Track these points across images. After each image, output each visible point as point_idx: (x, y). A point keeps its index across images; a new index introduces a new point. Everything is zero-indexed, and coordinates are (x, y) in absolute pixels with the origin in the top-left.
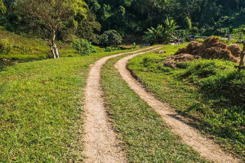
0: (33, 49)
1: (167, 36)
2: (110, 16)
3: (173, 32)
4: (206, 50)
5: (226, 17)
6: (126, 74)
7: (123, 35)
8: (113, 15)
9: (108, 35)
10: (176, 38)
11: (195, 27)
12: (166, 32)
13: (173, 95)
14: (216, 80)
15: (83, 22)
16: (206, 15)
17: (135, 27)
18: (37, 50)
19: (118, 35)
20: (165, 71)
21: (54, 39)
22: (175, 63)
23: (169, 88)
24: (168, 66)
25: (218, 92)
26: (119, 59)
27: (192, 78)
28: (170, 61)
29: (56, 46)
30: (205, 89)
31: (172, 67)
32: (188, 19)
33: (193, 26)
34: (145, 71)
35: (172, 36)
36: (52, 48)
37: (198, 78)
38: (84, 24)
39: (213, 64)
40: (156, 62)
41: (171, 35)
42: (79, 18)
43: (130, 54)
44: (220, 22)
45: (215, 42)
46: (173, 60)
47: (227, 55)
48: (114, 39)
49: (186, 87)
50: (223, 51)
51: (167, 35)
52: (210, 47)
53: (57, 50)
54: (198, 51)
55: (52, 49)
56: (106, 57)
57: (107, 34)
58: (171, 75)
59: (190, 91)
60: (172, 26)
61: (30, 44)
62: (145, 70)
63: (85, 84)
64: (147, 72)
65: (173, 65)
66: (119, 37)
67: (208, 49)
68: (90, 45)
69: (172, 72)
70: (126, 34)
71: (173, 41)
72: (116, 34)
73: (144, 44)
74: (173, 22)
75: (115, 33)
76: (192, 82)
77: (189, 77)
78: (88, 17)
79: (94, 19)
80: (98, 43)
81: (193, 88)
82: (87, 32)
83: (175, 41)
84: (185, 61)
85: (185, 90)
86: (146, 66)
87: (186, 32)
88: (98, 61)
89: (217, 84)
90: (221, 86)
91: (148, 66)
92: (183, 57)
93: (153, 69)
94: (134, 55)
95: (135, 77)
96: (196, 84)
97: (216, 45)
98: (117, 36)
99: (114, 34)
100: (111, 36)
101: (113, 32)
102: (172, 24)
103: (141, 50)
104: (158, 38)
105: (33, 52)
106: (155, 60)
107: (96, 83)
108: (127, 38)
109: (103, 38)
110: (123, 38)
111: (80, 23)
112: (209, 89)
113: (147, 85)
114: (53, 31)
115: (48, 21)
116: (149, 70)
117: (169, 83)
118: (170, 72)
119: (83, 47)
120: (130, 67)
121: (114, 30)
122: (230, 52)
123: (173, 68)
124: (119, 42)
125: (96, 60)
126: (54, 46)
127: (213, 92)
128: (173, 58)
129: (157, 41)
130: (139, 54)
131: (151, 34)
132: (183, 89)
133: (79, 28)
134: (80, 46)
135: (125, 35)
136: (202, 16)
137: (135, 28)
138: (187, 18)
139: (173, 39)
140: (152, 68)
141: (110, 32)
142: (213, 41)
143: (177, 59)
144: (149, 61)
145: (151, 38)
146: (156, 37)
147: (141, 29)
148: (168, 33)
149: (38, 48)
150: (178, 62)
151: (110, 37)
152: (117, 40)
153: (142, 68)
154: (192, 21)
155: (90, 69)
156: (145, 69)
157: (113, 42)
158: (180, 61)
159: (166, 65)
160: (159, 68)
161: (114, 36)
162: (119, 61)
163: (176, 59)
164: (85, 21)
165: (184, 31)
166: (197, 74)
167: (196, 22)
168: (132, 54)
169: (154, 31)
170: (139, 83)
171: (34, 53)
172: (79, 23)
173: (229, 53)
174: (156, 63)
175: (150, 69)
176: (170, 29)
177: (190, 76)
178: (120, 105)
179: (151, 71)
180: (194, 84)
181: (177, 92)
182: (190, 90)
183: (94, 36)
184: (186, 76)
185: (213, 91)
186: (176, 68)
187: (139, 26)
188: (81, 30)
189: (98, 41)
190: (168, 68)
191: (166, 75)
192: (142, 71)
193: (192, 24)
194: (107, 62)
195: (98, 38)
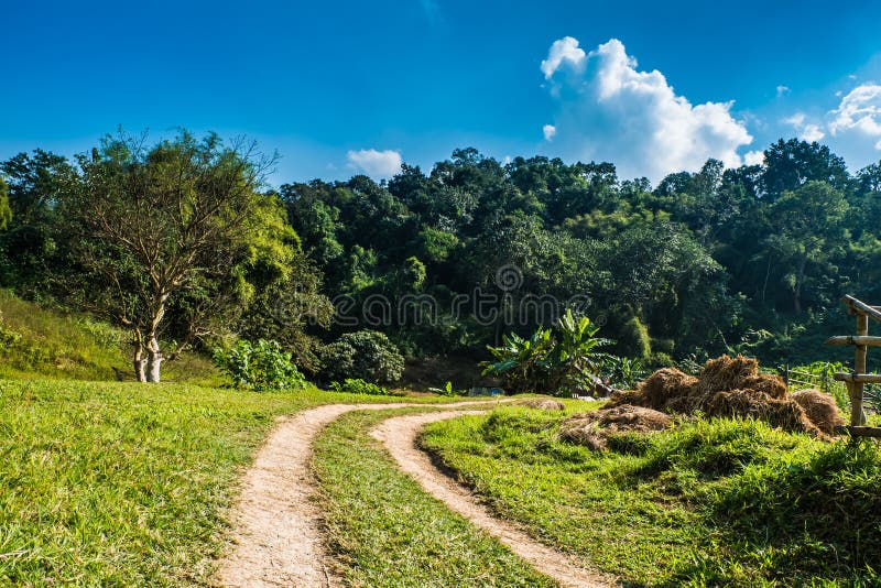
0: (67, 355)
1: (566, 371)
2: (371, 283)
3: (590, 358)
4: (715, 398)
5: (765, 332)
6: (415, 461)
7: (410, 352)
8: (380, 284)
9: (354, 346)
10: (599, 381)
11: (664, 355)
12: (565, 356)
13: (604, 533)
14: (770, 479)
15: (272, 290)
16: (696, 318)
17: (454, 331)
18: (81, 361)
19: (392, 351)
20: (566, 459)
21: (156, 322)
22: (603, 436)
23: (585, 511)
24: (577, 444)
25: (788, 519)
26: (389, 417)
27: (674, 479)
28: (584, 426)
29: (157, 348)
30: (731, 512)
31: (591, 447)
32: (638, 323)
33: (655, 348)
34: (486, 456)
35: (586, 371)
36: (139, 355)
37: (699, 478)
38: (277, 296)
39: (750, 433)
40: (533, 430)
41: (582, 368)
42: (263, 274)
43: (430, 411)
44: (745, 346)
45: (746, 374)
46: (597, 423)
47: (793, 420)
48: (375, 364)
49: (654, 508)
50: (778, 405)
51: (566, 367)
52: (728, 390)
53: (157, 364)
54: (684, 401)
55: (138, 359)
56: (341, 405)
57: (351, 342)
58: (590, 473)
59: (670, 521)
60: (586, 337)
61: (58, 336)
62: (487, 452)
63: (249, 460)
64: (498, 457)
65: (596, 441)
66: (395, 357)
67: (722, 396)
68: (287, 363)
69: (593, 462)
70: (421, 353)
71: (588, 389)
72: (384, 348)
73: (484, 389)
74: (588, 326)
75: (382, 343)
76: (677, 492)
77: (662, 477)
78: (294, 278)
79: (313, 287)
80: (315, 370)
81: (683, 512)
82: (282, 326)
83: (595, 393)
84: (639, 429)
85: (652, 518)
86: (492, 440)
87: (631, 368)
88: (309, 413)
89: (777, 493)
90: (794, 500)
91: (499, 439)
92: (632, 415)
93: (518, 451)
94: (445, 415)
95: (449, 472)
96: (694, 501)
97: (749, 384)
98: (387, 353)
99: (377, 346)
100: (364, 351)
101: (376, 338)
102: (586, 330)
103: (471, 403)
104: (536, 373)
105: (60, 367)
106: (529, 420)
107: (293, 466)
108: (424, 368)
109: (337, 355)
110: (408, 363)
111: (262, 292)
112: (748, 511)
113: (498, 496)
114: (160, 295)
115: (151, 258)
116: (505, 452)
117: (582, 496)
118: (587, 464)
119: (260, 367)
120: (432, 442)
121: (378, 333)
122: (801, 409)
123: (598, 449)
124: (393, 378)
125: (300, 407)
126: (150, 346)
127: (765, 523)
128: (597, 419)
129: (532, 385)
130: (464, 412)
131: (511, 355)
132: (642, 513)
133: (256, 308)
134: (246, 362)
135: (416, 353)
136: (685, 320)
137: (457, 334)
138: (636, 319)
139: (588, 385)
140: (514, 445)
141: (362, 335)
142: (737, 372)
143: (612, 421)
144: (503, 422)
145: (511, 370)
146: (529, 370)
147: (473, 339)
148: (569, 360)
149: (85, 355)
150: (615, 432)
151: (362, 355)
152: (385, 369)
153: (478, 445)
154: (650, 333)
155: (277, 427)
156: (489, 448)
157: (369, 372)
158: (623, 429)
159: (567, 439)
160: (543, 448)
161: (376, 351)
162: (387, 422)
163: (606, 422)
164: (282, 287)
165: (627, 362)
166: (693, 465)
167: (665, 338)
168: (440, 411)
169: (521, 347)
170: (462, 490)
171: (64, 371)
172: (259, 290)
173: (800, 414)
174: (532, 432)
175: (510, 450)
176: (577, 345)
177: (665, 473)
178: (387, 527)
179: (514, 456)
180: (684, 500)
181: (619, 522)
182: (669, 516)
183: (306, 342)
184: (648, 473)
185: (764, 521)
186: (607, 451)
187: (468, 331)
188: (263, 315)
189: (318, 362)
190: (579, 449)
191: (571, 471)
192: (476, 452)
193: (652, 343)
194: (341, 418)
195: (318, 355)
